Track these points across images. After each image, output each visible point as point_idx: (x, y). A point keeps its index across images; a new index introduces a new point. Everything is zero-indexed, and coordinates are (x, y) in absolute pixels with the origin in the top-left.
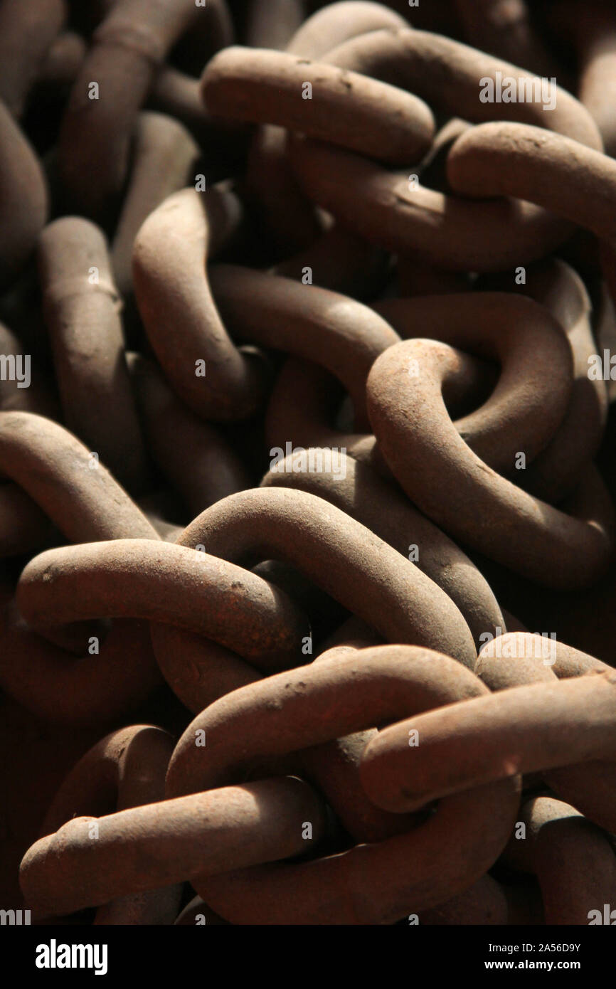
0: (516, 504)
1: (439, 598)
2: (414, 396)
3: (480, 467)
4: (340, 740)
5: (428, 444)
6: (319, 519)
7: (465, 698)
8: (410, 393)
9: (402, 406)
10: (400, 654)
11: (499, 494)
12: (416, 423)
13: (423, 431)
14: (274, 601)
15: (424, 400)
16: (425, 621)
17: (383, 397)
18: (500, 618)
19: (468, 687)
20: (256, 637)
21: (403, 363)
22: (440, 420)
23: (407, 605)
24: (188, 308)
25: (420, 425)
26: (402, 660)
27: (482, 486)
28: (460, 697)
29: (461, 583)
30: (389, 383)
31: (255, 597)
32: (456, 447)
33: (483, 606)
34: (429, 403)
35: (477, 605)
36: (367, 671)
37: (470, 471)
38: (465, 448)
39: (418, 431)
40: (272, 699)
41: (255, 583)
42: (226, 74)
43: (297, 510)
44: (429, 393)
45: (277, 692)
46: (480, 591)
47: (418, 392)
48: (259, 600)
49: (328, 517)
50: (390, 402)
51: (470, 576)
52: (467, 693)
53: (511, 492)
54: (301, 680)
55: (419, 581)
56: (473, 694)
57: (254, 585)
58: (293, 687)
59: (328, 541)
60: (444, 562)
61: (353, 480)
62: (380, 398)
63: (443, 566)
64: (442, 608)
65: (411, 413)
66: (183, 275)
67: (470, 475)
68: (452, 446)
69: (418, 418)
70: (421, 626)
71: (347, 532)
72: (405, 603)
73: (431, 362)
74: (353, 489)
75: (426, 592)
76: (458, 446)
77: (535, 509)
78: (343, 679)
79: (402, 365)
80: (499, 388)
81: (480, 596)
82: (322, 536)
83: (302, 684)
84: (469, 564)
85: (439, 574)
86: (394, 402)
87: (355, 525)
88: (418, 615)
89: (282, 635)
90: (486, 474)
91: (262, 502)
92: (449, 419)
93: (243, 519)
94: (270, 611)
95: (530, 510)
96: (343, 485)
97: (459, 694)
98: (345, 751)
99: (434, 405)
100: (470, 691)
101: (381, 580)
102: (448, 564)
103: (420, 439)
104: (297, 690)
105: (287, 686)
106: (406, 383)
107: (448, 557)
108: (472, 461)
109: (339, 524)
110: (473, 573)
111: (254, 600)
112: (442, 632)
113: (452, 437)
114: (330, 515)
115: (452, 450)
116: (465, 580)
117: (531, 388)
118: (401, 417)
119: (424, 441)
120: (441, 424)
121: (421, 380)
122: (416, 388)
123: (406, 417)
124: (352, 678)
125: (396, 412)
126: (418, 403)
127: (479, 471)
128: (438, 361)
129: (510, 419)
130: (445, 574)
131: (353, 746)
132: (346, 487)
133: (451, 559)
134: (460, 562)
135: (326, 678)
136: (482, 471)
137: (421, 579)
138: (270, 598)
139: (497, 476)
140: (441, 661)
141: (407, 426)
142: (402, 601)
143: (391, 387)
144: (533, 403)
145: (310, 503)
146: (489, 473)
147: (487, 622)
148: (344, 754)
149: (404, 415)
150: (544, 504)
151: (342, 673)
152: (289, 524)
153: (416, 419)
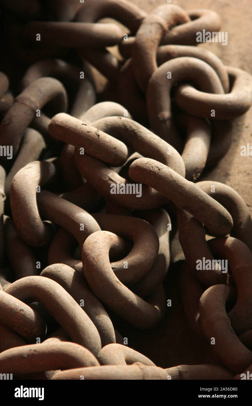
0: (128, 296)
1: (91, 327)
2: (98, 252)
3: (117, 282)
4: (46, 372)
5: (99, 270)
6: (55, 291)
7: (90, 366)
8: (97, 251)
9: (93, 255)
10: (70, 346)
11: (122, 292)
12: (97, 262)
13: (99, 265)
14: (34, 317)
15: (101, 254)
16: (85, 334)
17: (87, 251)
18: (114, 336)
19: (91, 362)
20: (25, 329)
21: (97, 240)
22: (105, 262)
23: (80, 327)
24: (27, 205)
25: (98, 263)
26: (71, 348)
27: (116, 288)
28: (88, 365)
29: (102, 322)
30: (90, 246)
31: (27, 315)
32: (109, 273)
33: (108, 331)
34: (103, 256)
35: (106, 330)
36: (58, 350)
37: (113, 282)
38: (113, 274)
39: (97, 265)
40: (24, 354)
41: (29, 310)
42: (57, 123)
43: (48, 286)
44: (103, 252)
45: (26, 352)
46: (108, 326)
47: (100, 251)
48: (29, 316)
49: (58, 291)
50: (89, 253)
51: (106, 320)
52: (90, 364)
53: (126, 292)
54: (35, 349)
55: (86, 320)
56: (93, 365)
57: (28, 310)
58: (32, 351)
59: (57, 299)
60: (97, 313)
61: (72, 278)
62: (86, 251)
63: (97, 315)
64: (92, 331)
65: (96, 258)
66: (27, 193)
67: (112, 284)
68: (108, 273)
69: (98, 260)
70: (83, 336)
71: (64, 298)
72: (79, 326)
73: (107, 240)
74: (71, 281)
75: (87, 324)
76: (110, 273)
77: (134, 299)
78: (49, 351)
79: (96, 240)
80: (130, 253)
81: (108, 328)
82: (55, 298)
83: (35, 351)
84: (106, 315)
85: (95, 317)
86: (90, 253)
87: (67, 295)
88: (83, 332)
89: (35, 330)
90: (118, 284)
91: (36, 281)
92: (109, 262)
93: (29, 287)
94: (31, 321)
95: (133, 299)
96: (68, 279)
97: (88, 364)
98: (47, 376)
99: (104, 257)
100: (92, 363)
101: (72, 317)
102: (99, 314)
103: (97, 268)
104: (33, 353)
105: (30, 350)
106: (96, 247)
107: (99, 312)
108: (114, 279)
109: (62, 294)
110: (107, 319)
111: (27, 316)
112: (90, 339)
113: (108, 269)
114: (59, 290)
115: (108, 274)
116: (104, 321)
117: (141, 255)
118: (92, 259)
119: (98, 269)
120: (106, 264)
121: (102, 247)
122: (99, 250)
123: (94, 259)
124: (52, 351)
125: (90, 257)
126: (99, 255)
127: (116, 283)
128: (110, 240)
129: (132, 265)
130: (97, 318)
131: (50, 375)
132: (69, 280)
133: (100, 313)
134: (103, 314)
135: (44, 350)
136: (117, 283)
137: (86, 319)
138: (33, 316)
139: (123, 285)
140: (84, 351)
141: (93, 263)
142: (78, 326)
143: (91, 248)
144: (141, 261)
145: (53, 285)
146: (119, 284)
147: (109, 337)
148: (47, 377)
149: (93, 258)
150: (138, 297)
151: (50, 349)
152: (44, 291)
153: (97, 261)
